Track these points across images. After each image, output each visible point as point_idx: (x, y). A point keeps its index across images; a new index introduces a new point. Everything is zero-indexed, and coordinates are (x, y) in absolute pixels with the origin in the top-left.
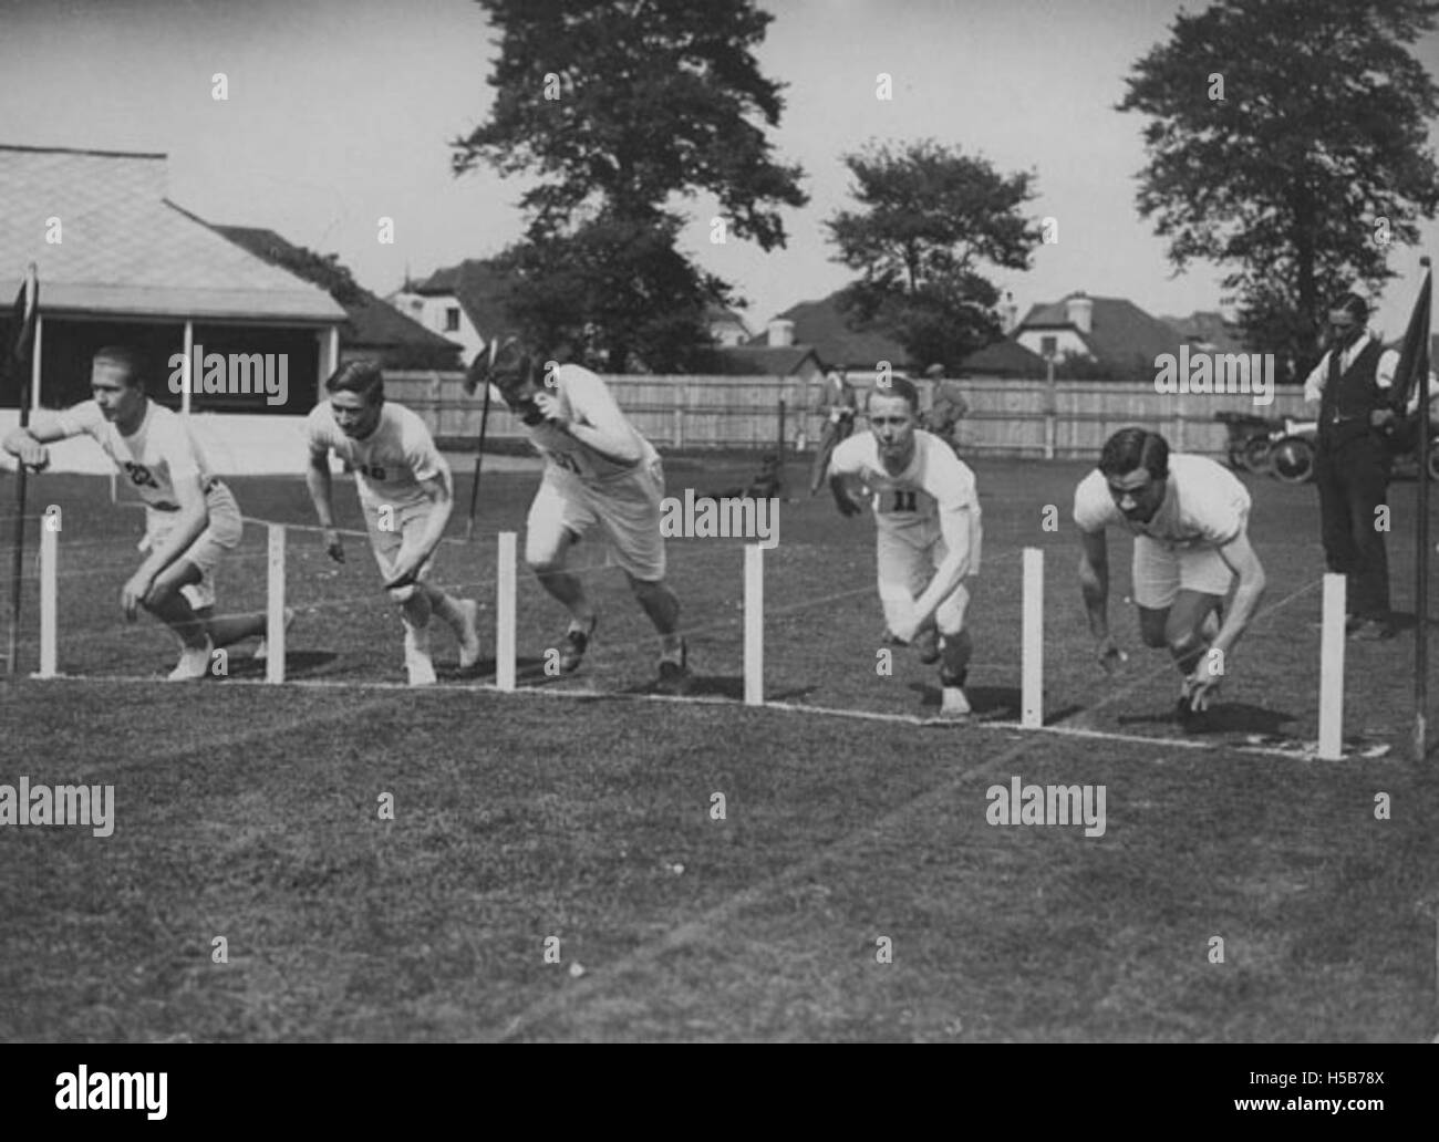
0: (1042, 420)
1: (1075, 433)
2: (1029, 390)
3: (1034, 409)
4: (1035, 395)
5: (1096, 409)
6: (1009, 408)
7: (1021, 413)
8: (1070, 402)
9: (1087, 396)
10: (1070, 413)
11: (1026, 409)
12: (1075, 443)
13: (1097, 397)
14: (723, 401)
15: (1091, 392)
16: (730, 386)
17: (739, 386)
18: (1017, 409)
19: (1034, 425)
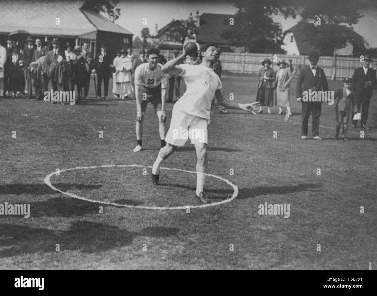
0: (332, 68)
1: (341, 72)
2: (330, 59)
3: (331, 65)
4: (331, 61)
5: (347, 65)
6: (324, 64)
7: (327, 66)
8: (340, 63)
9: (345, 61)
10: (340, 67)
11: (328, 65)
12: (341, 76)
13: (348, 62)
14: (254, 61)
15: (346, 60)
16: (256, 56)
17: (258, 56)
18: (326, 65)
19: (330, 70)
